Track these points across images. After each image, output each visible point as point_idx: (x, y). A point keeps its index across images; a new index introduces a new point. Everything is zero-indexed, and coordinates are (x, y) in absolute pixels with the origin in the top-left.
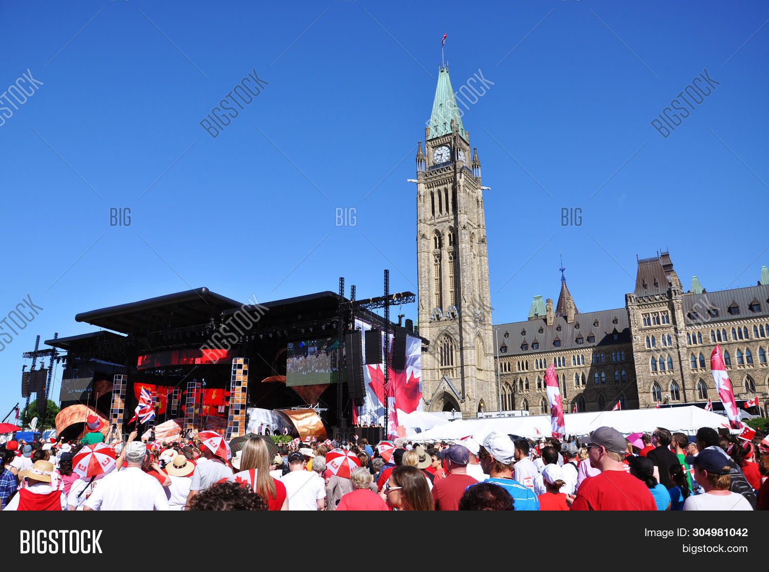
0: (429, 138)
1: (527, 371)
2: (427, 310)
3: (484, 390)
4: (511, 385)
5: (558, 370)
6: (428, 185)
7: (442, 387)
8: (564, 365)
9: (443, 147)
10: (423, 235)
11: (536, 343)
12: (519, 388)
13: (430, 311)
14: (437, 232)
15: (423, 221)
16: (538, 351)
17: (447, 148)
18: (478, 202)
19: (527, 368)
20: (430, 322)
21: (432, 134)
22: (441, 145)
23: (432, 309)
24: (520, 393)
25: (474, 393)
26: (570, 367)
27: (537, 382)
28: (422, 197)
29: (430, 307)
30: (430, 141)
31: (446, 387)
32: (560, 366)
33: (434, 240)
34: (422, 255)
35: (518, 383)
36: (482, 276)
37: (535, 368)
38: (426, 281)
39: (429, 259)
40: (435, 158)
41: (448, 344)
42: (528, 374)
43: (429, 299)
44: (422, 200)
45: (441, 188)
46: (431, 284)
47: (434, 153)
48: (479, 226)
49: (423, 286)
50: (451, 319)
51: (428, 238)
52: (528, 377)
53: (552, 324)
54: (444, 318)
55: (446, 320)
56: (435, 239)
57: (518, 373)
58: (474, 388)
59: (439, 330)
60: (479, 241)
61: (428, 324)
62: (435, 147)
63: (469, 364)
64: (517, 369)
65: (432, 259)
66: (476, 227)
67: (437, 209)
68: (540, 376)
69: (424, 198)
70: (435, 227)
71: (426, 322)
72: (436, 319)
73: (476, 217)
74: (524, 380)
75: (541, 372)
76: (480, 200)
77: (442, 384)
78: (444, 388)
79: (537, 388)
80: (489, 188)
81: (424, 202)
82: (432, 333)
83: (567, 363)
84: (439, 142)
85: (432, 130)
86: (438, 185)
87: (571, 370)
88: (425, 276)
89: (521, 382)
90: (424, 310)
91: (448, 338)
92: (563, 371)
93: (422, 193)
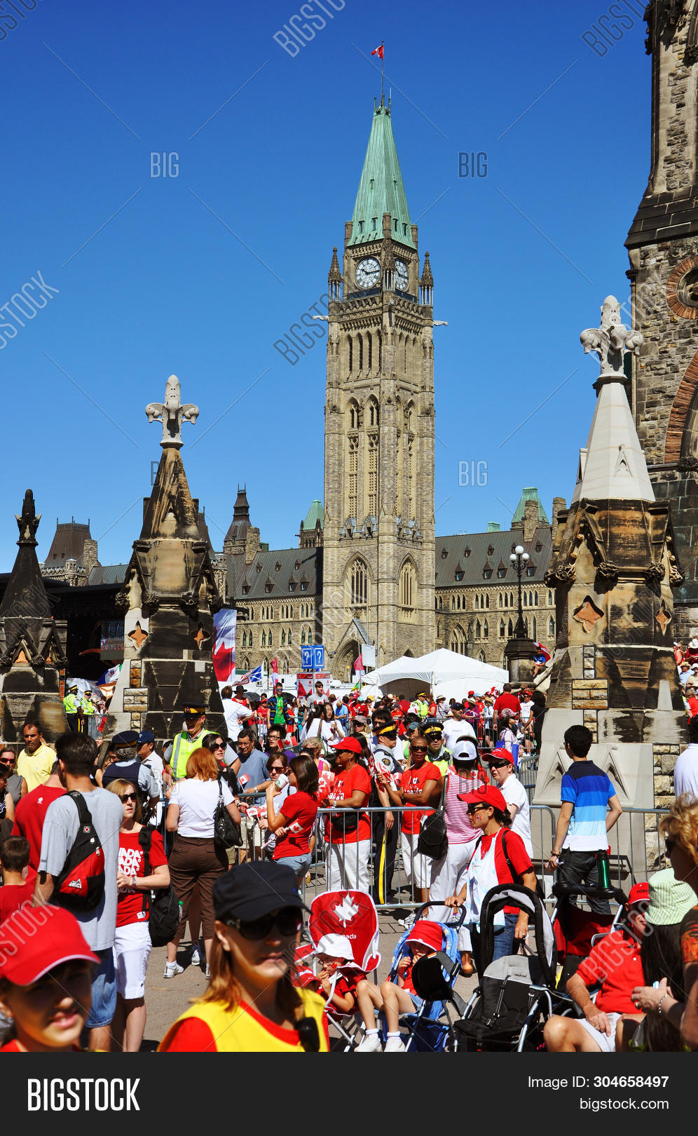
0: (350, 243)
1: (487, 610)
2: (336, 522)
3: (415, 638)
4: (466, 628)
5: (528, 610)
6: (344, 325)
7: (350, 634)
8: (536, 604)
9: (371, 261)
10: (335, 407)
11: (502, 569)
12: (475, 634)
13: (339, 522)
14: (353, 401)
15: (334, 385)
16: (503, 581)
17: (375, 263)
18: (425, 348)
19: (488, 606)
20: (340, 540)
21: (357, 236)
22: (367, 257)
23: (342, 520)
24: (476, 642)
25: (391, 644)
26: (543, 607)
27: (499, 627)
28: (335, 345)
29: (339, 517)
30: (350, 247)
31: (356, 634)
32: (531, 604)
33: (350, 414)
34: (331, 438)
35: (475, 628)
36: (422, 468)
37: (498, 606)
38: (336, 478)
39: (340, 445)
40: (358, 278)
41: (361, 572)
42: (488, 614)
43: (339, 505)
44: (334, 350)
45: (363, 331)
46: (342, 482)
47: (357, 268)
48: (423, 387)
49: (331, 486)
50: (367, 538)
51: (342, 411)
52: (488, 619)
53: (530, 540)
54: (358, 535)
55: (360, 538)
56: (352, 412)
57: (475, 613)
58: (391, 636)
59: (351, 552)
60: (422, 413)
61: (336, 543)
62: (359, 258)
63: (386, 603)
64: (474, 606)
65: (346, 443)
66: (418, 389)
67: (356, 365)
68: (504, 618)
69: (337, 347)
70: (352, 395)
71: (333, 540)
72: (347, 535)
73: (419, 373)
74: (482, 623)
75: (505, 612)
76: (428, 346)
77: (350, 629)
78: (353, 635)
79: (499, 635)
80: (446, 323)
81: (337, 353)
82: (342, 556)
83: (540, 601)
84: (365, 251)
85: (356, 228)
86: (359, 327)
87: (545, 611)
88: (334, 471)
89: (479, 625)
90: (331, 522)
91: (361, 564)
92: (534, 612)
93: (334, 338)
